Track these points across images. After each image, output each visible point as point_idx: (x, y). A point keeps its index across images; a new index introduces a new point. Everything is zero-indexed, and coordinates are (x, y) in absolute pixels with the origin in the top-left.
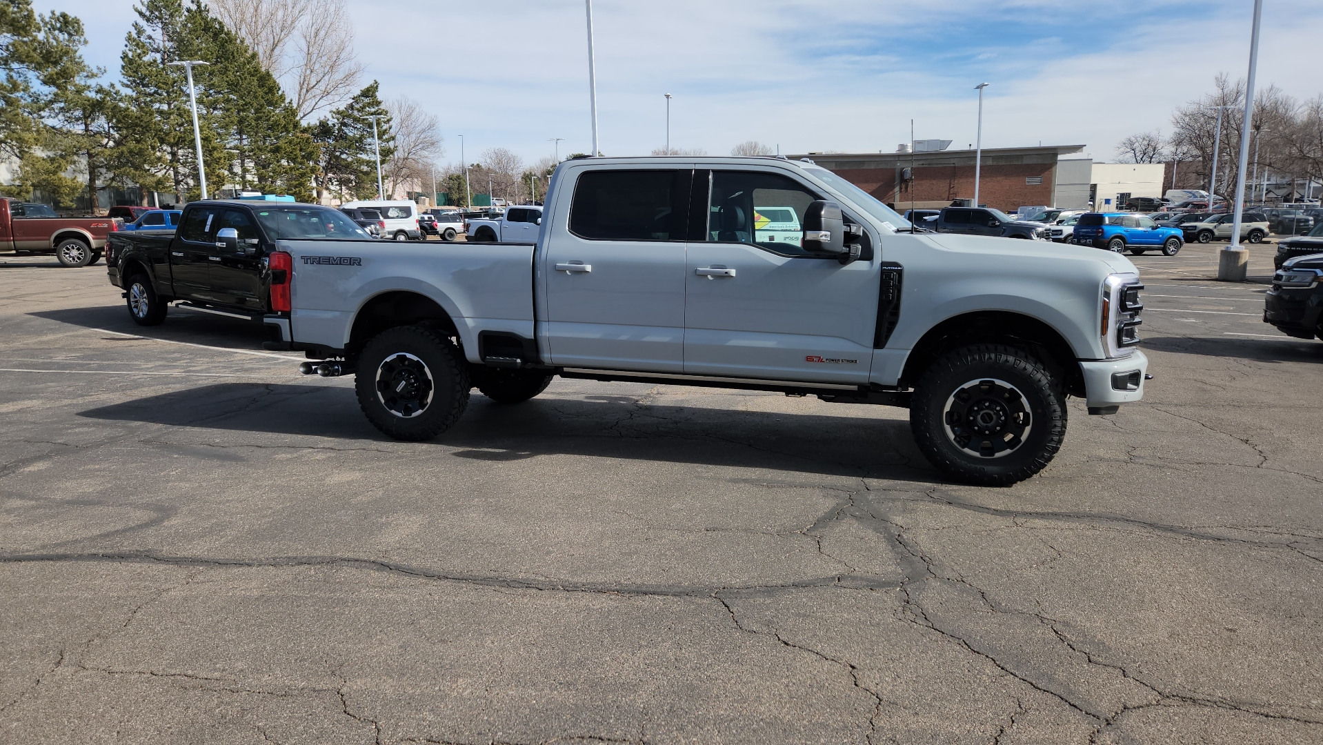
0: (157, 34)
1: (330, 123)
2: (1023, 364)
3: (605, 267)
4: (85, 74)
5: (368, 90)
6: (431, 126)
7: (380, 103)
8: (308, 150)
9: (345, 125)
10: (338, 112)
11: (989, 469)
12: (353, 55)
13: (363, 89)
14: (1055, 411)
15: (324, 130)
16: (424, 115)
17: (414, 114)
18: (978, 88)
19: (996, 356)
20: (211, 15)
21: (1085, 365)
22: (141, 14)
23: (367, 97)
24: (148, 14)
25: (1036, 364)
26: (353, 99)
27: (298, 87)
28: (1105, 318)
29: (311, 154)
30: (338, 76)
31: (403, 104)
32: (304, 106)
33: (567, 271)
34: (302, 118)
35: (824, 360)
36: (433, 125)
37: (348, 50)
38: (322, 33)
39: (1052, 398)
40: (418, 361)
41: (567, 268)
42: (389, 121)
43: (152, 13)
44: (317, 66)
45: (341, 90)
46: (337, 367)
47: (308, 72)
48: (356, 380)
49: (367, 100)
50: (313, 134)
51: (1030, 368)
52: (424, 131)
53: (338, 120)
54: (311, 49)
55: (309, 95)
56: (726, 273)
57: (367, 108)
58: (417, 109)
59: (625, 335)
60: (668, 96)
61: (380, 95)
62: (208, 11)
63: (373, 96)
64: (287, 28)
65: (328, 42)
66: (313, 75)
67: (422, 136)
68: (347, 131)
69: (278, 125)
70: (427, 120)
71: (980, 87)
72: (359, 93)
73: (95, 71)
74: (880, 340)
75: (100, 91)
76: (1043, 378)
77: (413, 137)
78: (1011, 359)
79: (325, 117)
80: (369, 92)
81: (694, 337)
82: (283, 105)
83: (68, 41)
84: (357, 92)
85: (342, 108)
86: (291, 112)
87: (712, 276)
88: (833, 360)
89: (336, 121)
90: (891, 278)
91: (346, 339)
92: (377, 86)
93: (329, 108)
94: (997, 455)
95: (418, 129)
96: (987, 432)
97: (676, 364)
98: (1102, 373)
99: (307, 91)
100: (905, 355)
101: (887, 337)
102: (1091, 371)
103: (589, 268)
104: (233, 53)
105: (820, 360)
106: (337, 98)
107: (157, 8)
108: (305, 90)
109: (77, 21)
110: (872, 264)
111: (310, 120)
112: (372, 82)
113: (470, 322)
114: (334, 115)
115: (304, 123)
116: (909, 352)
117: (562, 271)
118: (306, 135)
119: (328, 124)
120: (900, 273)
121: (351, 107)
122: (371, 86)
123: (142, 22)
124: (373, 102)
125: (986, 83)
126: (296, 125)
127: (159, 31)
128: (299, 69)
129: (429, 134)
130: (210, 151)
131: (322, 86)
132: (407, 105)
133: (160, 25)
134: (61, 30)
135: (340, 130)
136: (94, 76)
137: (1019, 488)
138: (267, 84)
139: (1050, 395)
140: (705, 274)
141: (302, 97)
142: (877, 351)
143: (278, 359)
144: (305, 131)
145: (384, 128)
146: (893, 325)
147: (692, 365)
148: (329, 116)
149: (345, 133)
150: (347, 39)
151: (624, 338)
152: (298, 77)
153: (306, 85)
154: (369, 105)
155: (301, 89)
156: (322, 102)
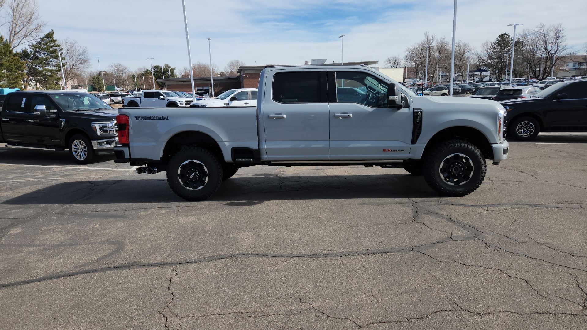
1: (29, 51)
2: (470, 147)
3: (291, 115)
5: (48, 34)
6: (84, 53)
7: (55, 41)
8: (18, 65)
9: (37, 52)
10: (33, 46)
11: (459, 189)
12: (39, 17)
13: (45, 34)
14: (483, 164)
15: (25, 55)
16: (79, 47)
17: (74, 48)
18: (340, 37)
19: (460, 144)
21: (494, 145)
23: (48, 38)
25: (475, 146)
26: (40, 39)
27: (9, 33)
28: (500, 127)
29: (20, 67)
30: (32, 26)
31: (68, 42)
32: (14, 43)
33: (274, 118)
34: (13, 49)
35: (391, 150)
36: (85, 52)
37: (36, 14)
38: (21, 6)
39: (482, 159)
40: (200, 163)
41: (274, 117)
42: (61, 50)
44: (19, 22)
45: (34, 35)
46: (155, 169)
47: (14, 25)
48: (167, 174)
49: (48, 39)
50: (19, 57)
51: (473, 148)
52: (80, 55)
53: (33, 49)
54: (15, 14)
55: (15, 37)
56: (349, 115)
57: (49, 44)
58: (76, 44)
59: (302, 145)
60: (209, 39)
61: (55, 37)
63: (52, 37)
65: (24, 10)
66: (17, 27)
67: (79, 57)
68: (38, 55)
69: (1, 53)
70: (82, 49)
71: (342, 37)
72: (44, 36)
74: (414, 140)
76: (478, 152)
77: (74, 58)
78: (466, 145)
79: (25, 48)
80: (50, 36)
81: (334, 144)
85: (35, 43)
86: (7, 46)
87: (341, 117)
88: (394, 150)
89: (32, 50)
90: (418, 115)
91: (161, 156)
92: (53, 33)
93: (28, 43)
94: (461, 184)
95: (77, 54)
96: (457, 175)
97: (326, 156)
98: (499, 148)
99: (15, 35)
100: (424, 146)
101: (417, 139)
102: (496, 148)
103: (285, 116)
105: (389, 150)
106: (32, 39)
108: (13, 34)
110: (410, 109)
111: (18, 50)
112: (50, 31)
113: (227, 144)
114: (31, 47)
115: (14, 51)
116: (425, 145)
117: (272, 118)
118: (16, 57)
119: (27, 52)
120: (421, 113)
121: (40, 43)
122: (50, 33)
124: (52, 40)
125: (344, 35)
126: (11, 52)
128: (9, 24)
129: (83, 56)
131: (23, 32)
132: (70, 42)
135: (34, 54)
137: (469, 196)
139: (481, 158)
140: (339, 116)
141: (12, 38)
142: (412, 145)
143: (79, 169)
144: (15, 55)
145: (59, 53)
146: (419, 134)
147: (333, 156)
148: (28, 48)
149: (37, 56)
150: (35, 9)
151: (302, 146)
152: (9, 28)
153: (13, 32)
154: (50, 42)
155: (11, 34)
156: (23, 41)
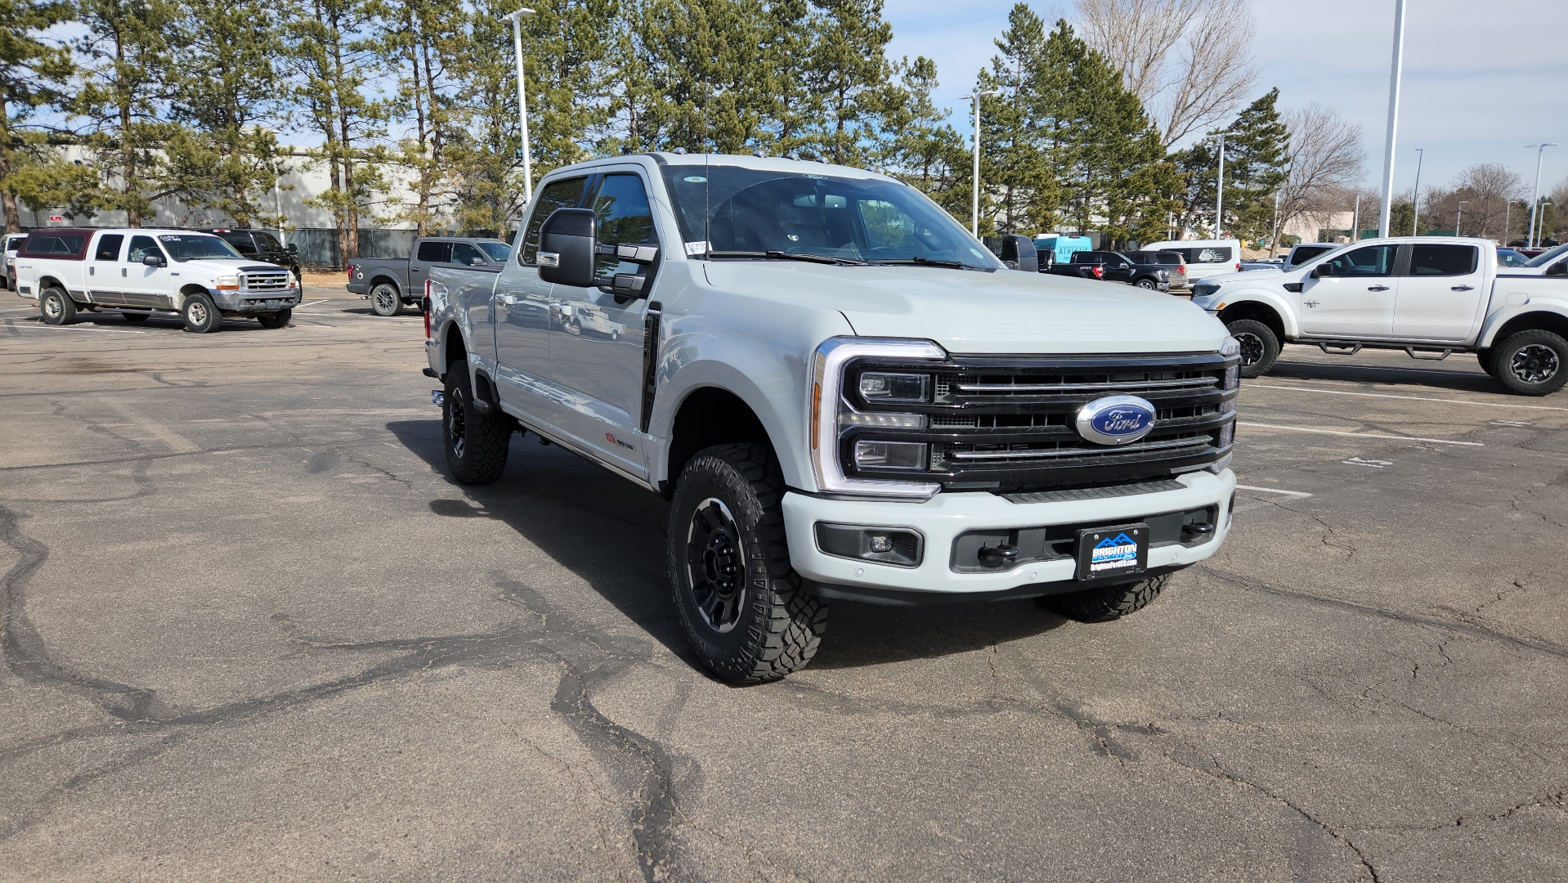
0: (1014, 67)
1: (1205, 147)
4: (932, 117)
5: (1262, 101)
6: (1350, 141)
7: (1277, 116)
9: (1225, 148)
10: (1219, 133)
12: (1248, 59)
13: (1254, 101)
15: (1199, 157)
16: (1341, 127)
17: (1328, 125)
20: (1075, 36)
22: (1001, 46)
23: (1260, 110)
24: (1007, 44)
26: (1240, 115)
27: (1172, 109)
30: (1223, 87)
31: (1312, 113)
34: (1169, 144)
36: (1353, 138)
37: (1241, 54)
38: (1214, 37)
42: (1285, 138)
43: (1012, 43)
44: (1199, 79)
45: (1225, 105)
47: (1189, 87)
49: (1259, 115)
50: (1182, 162)
52: (1337, 147)
53: (1215, 143)
54: (1196, 58)
55: (1184, 117)
57: (1258, 125)
58: (1332, 119)
61: (1277, 107)
62: (1072, 32)
63: (1270, 108)
64: (1168, 38)
65: (1216, 50)
66: (1192, 91)
67: (1336, 154)
69: (1130, 155)
70: (1345, 133)
72: (1249, 106)
73: (942, 113)
75: (937, 134)
79: (1199, 140)
80: (1264, 106)
82: (1144, 130)
83: (921, 85)
84: (1246, 105)
85: (1224, 128)
86: (1153, 138)
92: (1276, 95)
93: (1206, 128)
95: (1333, 144)
99: (1183, 112)
104: (1090, 76)
106: (1219, 115)
107: (1017, 38)
108: (1180, 111)
109: (931, 64)
111: (1183, 145)
112: (1269, 90)
114: (1213, 137)
115: (1170, 150)
118: (1171, 164)
119: (1203, 149)
121: (1237, 124)
122: (1268, 96)
123: (1002, 56)
124: (1268, 116)
126: (1158, 153)
127: (1017, 62)
128: (1177, 85)
129: (1344, 150)
130: (1041, 190)
131: (1201, 102)
132: (1317, 115)
133: (1018, 56)
134: (916, 76)
136: (940, 118)
138: (1128, 109)
141: (1175, 120)
144: (1170, 159)
145: (1277, 148)
148: (1205, 138)
152: (1175, 95)
153: (1181, 106)
154: (1262, 120)
155: (1177, 108)
156: (1198, 122)
